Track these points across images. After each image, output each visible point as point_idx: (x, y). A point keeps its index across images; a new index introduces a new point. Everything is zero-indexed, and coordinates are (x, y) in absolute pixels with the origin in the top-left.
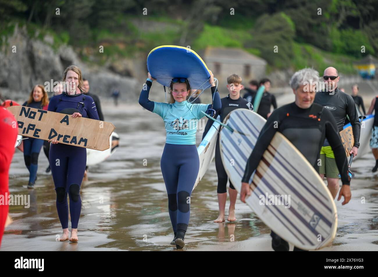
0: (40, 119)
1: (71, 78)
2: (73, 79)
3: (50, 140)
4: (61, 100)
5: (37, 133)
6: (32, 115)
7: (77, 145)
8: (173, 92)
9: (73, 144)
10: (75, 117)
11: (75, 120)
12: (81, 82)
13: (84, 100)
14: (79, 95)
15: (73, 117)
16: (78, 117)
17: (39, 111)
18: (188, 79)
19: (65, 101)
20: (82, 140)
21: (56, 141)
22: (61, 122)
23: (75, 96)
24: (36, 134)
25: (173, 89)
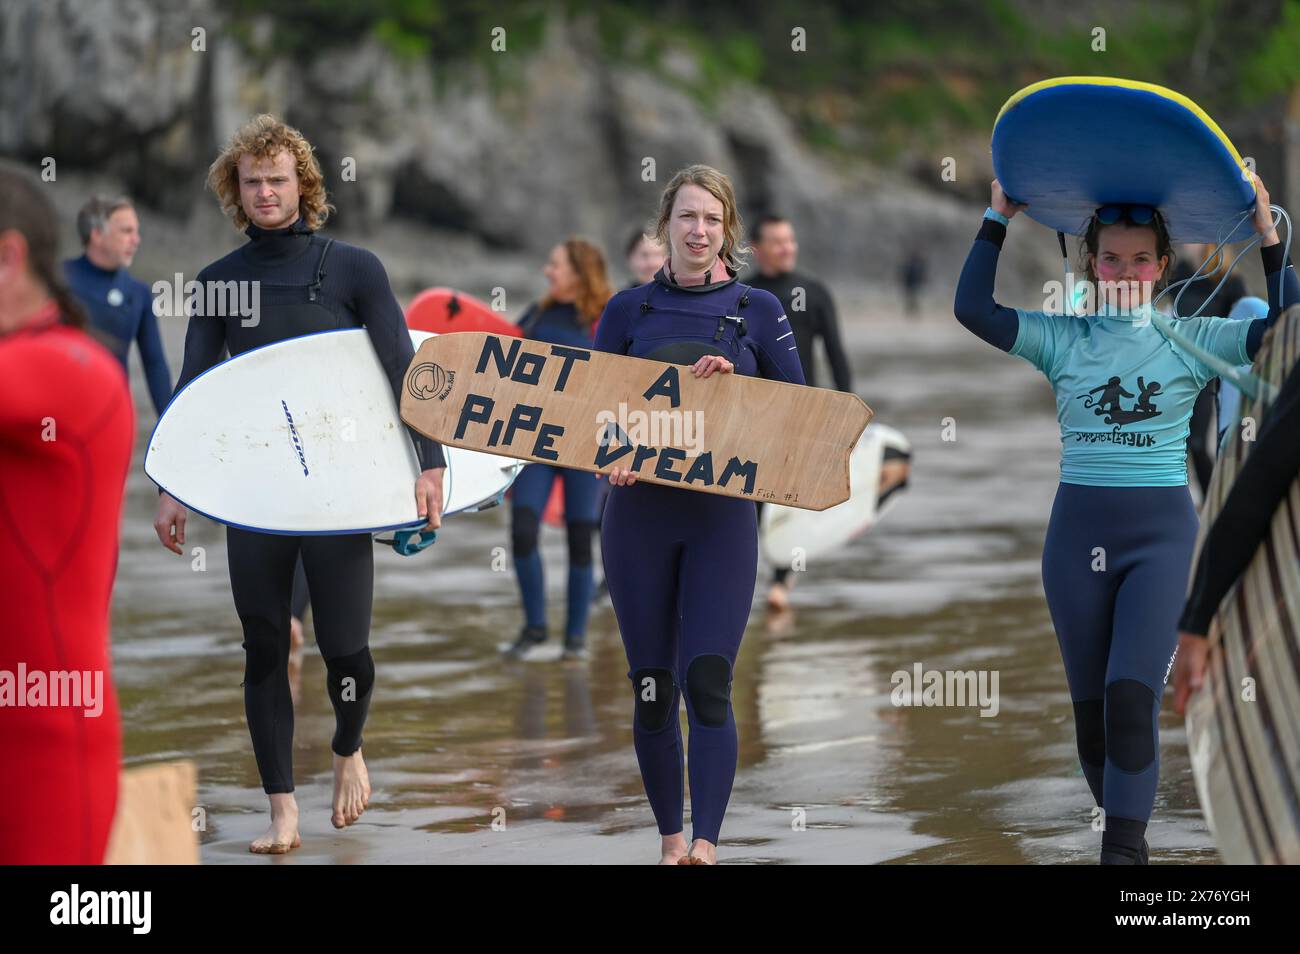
0: (560, 386)
1: (691, 215)
2: (701, 220)
3: (602, 470)
4: (650, 309)
5: (550, 442)
6: (529, 369)
7: (714, 488)
8: (1099, 265)
9: (698, 485)
10: (705, 374)
11: (703, 386)
12: (731, 232)
13: (742, 305)
14: (724, 287)
15: (698, 373)
16: (717, 374)
17: (555, 352)
18: (1164, 210)
19: (666, 312)
20: (734, 466)
21: (625, 473)
22: (649, 395)
23: (708, 288)
24: (545, 447)
25: (1101, 250)
